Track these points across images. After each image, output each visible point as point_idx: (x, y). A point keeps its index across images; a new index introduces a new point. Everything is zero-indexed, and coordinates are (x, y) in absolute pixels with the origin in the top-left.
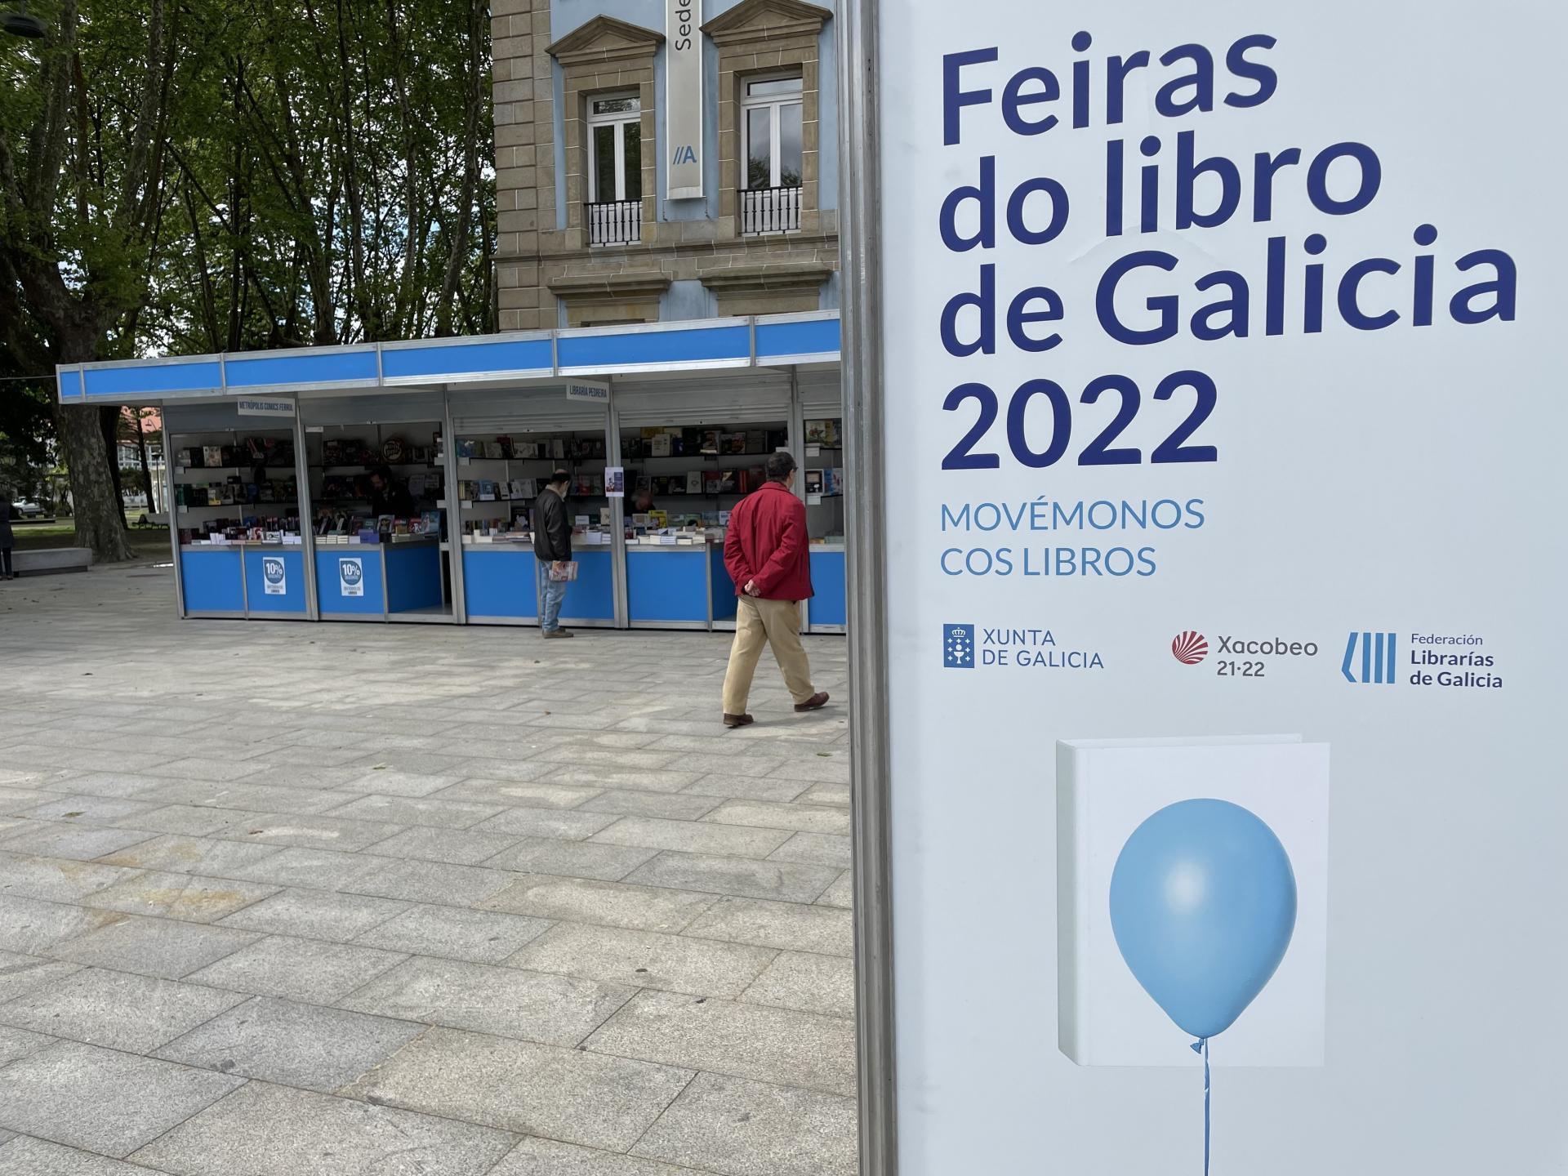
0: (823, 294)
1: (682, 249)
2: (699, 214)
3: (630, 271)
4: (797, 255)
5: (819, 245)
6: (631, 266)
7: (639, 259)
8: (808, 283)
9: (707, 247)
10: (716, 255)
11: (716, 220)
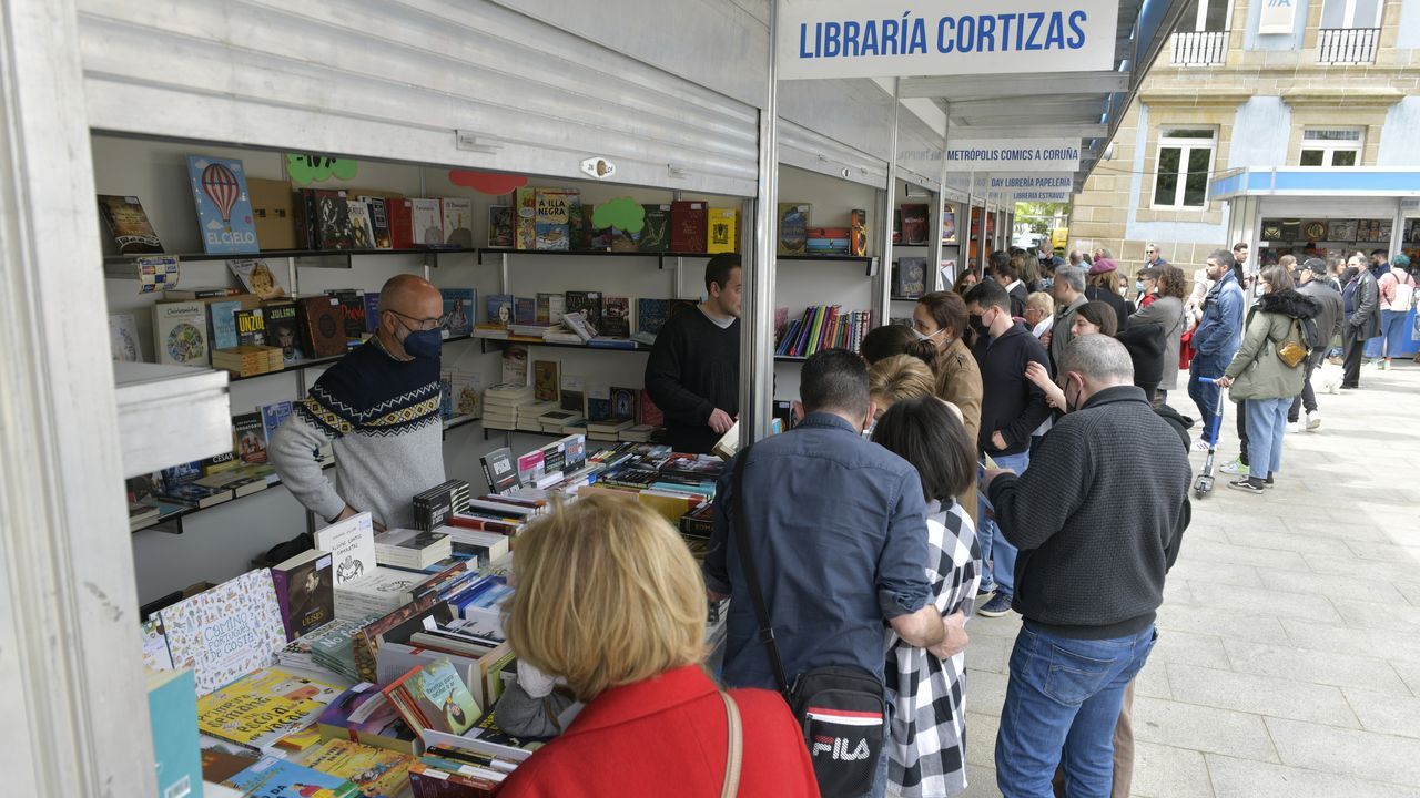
0: (1390, 113)
1: (1264, 72)
2: (1285, 45)
3: (1214, 87)
4: (1371, 82)
5: (1393, 75)
6: (1214, 82)
7: (1222, 78)
8: (1381, 104)
9: (1290, 72)
10: (1296, 78)
11: (1300, 51)
